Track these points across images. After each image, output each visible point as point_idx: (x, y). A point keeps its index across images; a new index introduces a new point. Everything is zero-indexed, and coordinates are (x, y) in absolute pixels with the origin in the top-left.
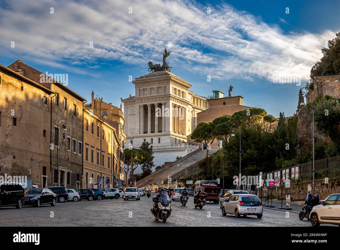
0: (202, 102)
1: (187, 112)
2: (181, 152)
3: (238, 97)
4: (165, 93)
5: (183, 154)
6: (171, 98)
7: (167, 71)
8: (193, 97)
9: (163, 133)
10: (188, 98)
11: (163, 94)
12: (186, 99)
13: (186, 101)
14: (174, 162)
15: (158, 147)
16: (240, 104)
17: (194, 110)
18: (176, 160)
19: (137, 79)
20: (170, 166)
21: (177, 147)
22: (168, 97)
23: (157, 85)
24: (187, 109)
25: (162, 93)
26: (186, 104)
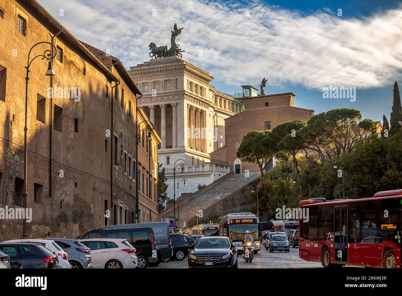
0: (227, 103)
1: (208, 117)
2: (204, 178)
3: (287, 94)
4: (176, 88)
5: (208, 181)
6: (185, 96)
7: (178, 57)
8: (215, 95)
9: (173, 149)
10: (209, 96)
11: (174, 90)
12: (206, 97)
13: (206, 101)
14: (195, 193)
15: (168, 170)
16: (291, 105)
17: (216, 114)
18: (198, 190)
19: (133, 69)
20: (190, 200)
21: (197, 171)
22: (182, 94)
23: (165, 77)
24: (208, 113)
25: (171, 88)
26: (206, 105)
